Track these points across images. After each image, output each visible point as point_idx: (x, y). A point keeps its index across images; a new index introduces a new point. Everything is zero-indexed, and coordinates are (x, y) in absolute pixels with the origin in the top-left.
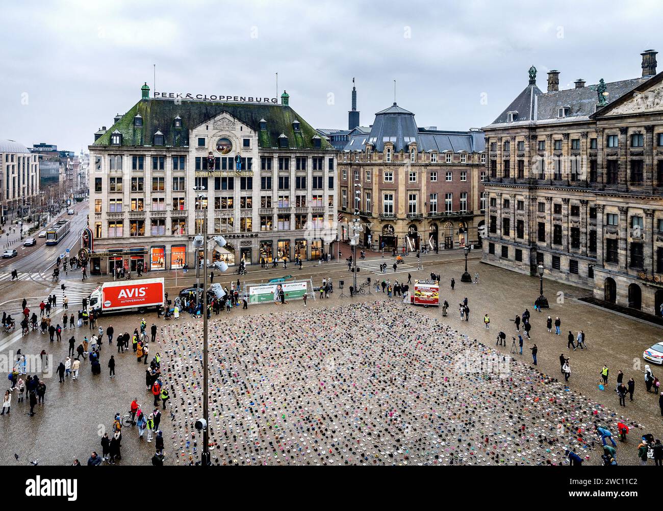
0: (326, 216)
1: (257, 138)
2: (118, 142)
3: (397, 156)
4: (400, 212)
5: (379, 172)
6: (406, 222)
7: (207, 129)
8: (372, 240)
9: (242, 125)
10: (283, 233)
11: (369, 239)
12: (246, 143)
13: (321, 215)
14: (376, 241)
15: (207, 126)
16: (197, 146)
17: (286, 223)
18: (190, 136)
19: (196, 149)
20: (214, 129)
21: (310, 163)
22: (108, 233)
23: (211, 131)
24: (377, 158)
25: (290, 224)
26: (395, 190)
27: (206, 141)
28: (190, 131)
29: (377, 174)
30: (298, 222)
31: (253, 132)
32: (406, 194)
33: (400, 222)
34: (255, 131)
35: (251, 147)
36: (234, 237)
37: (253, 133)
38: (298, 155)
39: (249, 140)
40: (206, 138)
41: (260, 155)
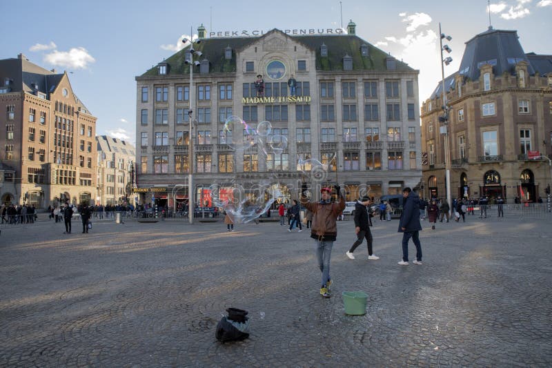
0: (406, 153)
1: (314, 59)
2: (164, 72)
3: (500, 81)
4: (508, 152)
5: (475, 105)
6: (517, 165)
7: (256, 51)
8: (469, 193)
9: (295, 45)
10: (351, 174)
11: (466, 192)
12: (302, 65)
13: (400, 153)
14: (476, 193)
15: (256, 48)
16: (245, 70)
17: (355, 164)
18: (237, 60)
19: (244, 74)
20: (263, 51)
21: (382, 86)
22: (154, 169)
23: (261, 53)
24: (471, 88)
25: (359, 163)
26: (500, 124)
27: (256, 64)
28: (237, 54)
29: (473, 107)
30: (369, 161)
31: (309, 52)
32: (516, 129)
33: (510, 165)
34: (311, 50)
35: (307, 70)
36: (289, 176)
37: (309, 54)
38: (366, 77)
39: (305, 61)
40: (255, 61)
41: (319, 78)
